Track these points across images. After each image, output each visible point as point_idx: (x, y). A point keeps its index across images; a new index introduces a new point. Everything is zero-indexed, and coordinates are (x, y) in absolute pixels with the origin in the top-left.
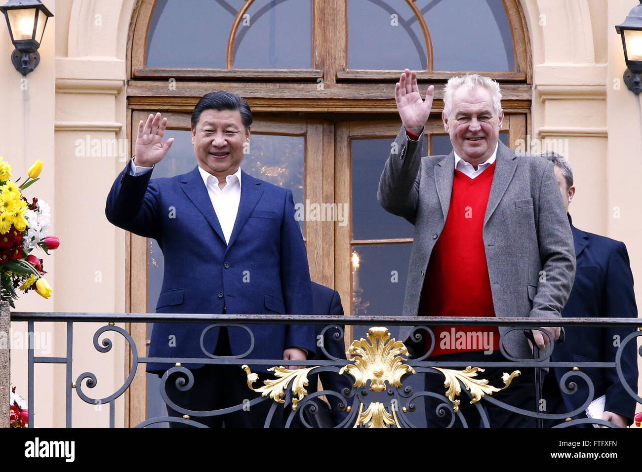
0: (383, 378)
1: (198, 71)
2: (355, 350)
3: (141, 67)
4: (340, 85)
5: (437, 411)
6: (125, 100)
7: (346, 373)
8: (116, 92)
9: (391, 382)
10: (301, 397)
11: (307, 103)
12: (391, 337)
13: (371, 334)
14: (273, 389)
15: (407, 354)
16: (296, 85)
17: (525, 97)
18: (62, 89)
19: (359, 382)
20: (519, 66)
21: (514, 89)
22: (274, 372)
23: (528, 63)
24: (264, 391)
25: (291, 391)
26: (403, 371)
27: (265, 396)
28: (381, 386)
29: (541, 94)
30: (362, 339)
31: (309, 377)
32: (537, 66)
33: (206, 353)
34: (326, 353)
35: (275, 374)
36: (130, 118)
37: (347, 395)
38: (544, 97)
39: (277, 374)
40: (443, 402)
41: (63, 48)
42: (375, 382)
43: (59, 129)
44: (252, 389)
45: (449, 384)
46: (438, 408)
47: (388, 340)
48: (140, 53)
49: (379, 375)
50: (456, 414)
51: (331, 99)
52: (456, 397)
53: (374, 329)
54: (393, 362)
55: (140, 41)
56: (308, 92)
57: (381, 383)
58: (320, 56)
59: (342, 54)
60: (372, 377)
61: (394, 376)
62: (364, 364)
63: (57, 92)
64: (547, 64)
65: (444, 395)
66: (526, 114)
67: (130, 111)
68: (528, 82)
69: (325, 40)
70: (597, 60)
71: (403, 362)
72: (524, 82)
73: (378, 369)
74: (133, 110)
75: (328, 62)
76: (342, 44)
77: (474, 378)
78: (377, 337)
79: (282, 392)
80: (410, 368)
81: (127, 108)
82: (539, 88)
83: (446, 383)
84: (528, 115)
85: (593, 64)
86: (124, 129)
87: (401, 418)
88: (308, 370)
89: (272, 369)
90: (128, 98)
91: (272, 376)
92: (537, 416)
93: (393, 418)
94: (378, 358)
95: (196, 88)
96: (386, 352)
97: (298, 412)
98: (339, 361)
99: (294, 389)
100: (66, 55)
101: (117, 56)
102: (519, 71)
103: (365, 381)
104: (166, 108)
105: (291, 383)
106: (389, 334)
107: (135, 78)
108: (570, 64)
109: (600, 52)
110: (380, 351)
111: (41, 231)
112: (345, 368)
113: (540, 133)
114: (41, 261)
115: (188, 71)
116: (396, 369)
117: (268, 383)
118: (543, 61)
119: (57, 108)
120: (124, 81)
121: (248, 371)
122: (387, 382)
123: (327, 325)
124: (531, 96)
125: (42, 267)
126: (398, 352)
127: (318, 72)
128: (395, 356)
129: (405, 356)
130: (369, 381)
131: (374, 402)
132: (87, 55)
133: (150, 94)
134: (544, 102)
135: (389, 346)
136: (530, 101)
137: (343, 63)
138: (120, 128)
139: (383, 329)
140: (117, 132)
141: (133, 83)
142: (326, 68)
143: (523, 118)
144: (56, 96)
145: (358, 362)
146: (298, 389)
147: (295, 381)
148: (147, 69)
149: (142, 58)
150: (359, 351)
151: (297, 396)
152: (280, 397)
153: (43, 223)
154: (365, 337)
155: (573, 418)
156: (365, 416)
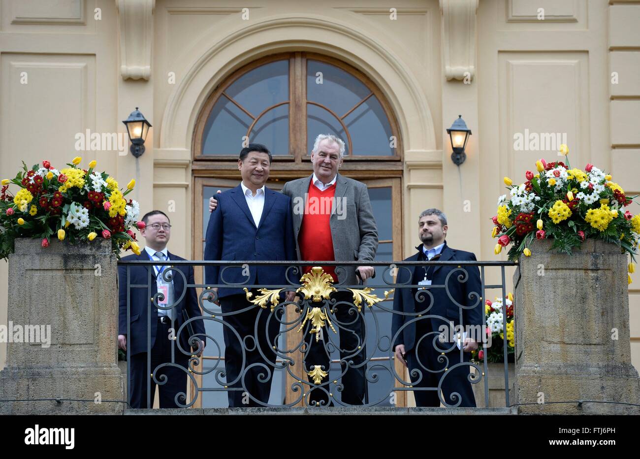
0: (320, 294)
1: (229, 157)
2: (304, 279)
3: (199, 155)
4: (303, 163)
5: (349, 312)
6: (190, 172)
7: (300, 292)
8: (185, 167)
9: (324, 296)
10: (276, 305)
11: (287, 172)
12: (324, 272)
13: (313, 271)
14: (261, 301)
15: (333, 281)
16: (280, 164)
17: (400, 168)
18: (158, 165)
19: (307, 297)
20: (397, 153)
21: (395, 165)
22: (261, 292)
23: (402, 151)
24: (255, 302)
25: (270, 302)
26: (331, 291)
27: (256, 305)
28: (319, 299)
29: (408, 166)
30: (308, 273)
31: (279, 294)
32: (406, 152)
33: (224, 282)
34: (289, 281)
35: (262, 293)
36: (193, 181)
37: (300, 303)
38: (410, 168)
39: (262, 292)
40: (352, 307)
41: (158, 144)
42: (315, 296)
43: (156, 186)
44: (249, 301)
45: (355, 297)
46: (350, 310)
47: (322, 274)
48: (199, 147)
49: (318, 292)
50: (359, 313)
51: (299, 170)
52: (359, 304)
53: (315, 268)
54: (325, 286)
55: (199, 141)
56: (287, 167)
57: (318, 297)
58: (293, 148)
59: (305, 147)
60: (314, 294)
61: (326, 293)
62: (310, 287)
63: (154, 167)
64: (411, 150)
65: (353, 303)
66: (400, 178)
67: (193, 178)
68: (402, 160)
69: (296, 140)
70: (437, 148)
71: (331, 286)
72: (399, 161)
73: (317, 290)
74: (195, 177)
75: (297, 151)
76: (304, 141)
77: (369, 294)
78: (317, 273)
79: (265, 302)
80: (335, 289)
81: (192, 176)
82: (407, 163)
83: (354, 296)
84: (402, 178)
85: (435, 150)
86: (190, 186)
87: (330, 316)
88: (279, 290)
89: (260, 290)
90: (193, 170)
91: (260, 294)
92: (403, 314)
93: (325, 316)
94: (317, 284)
95: (228, 165)
96: (322, 280)
97: (274, 313)
98: (296, 285)
99: (272, 301)
100: (159, 147)
101: (186, 148)
102: (397, 155)
103: (310, 296)
104: (212, 175)
105: (270, 297)
106: (323, 270)
107: (196, 160)
108: (423, 150)
109: (439, 144)
110: (318, 280)
111: (134, 217)
112: (299, 289)
113: (408, 186)
114: (135, 234)
115: (224, 157)
116: (327, 289)
117: (258, 298)
118: (409, 149)
119: (155, 175)
120: (190, 161)
121: (247, 291)
122: (322, 296)
123: (289, 266)
124: (403, 167)
125: (135, 237)
126: (328, 280)
127: (292, 157)
128: (326, 283)
129: (331, 283)
130: (312, 296)
131: (315, 307)
132: (170, 147)
133: (204, 168)
134: (410, 170)
135: (323, 278)
136: (402, 171)
137: (305, 152)
138: (188, 185)
139: (320, 268)
140: (186, 187)
141: (195, 163)
142: (296, 155)
143: (399, 179)
144: (154, 169)
145: (306, 285)
146: (274, 301)
147: (273, 296)
148: (202, 155)
149: (199, 150)
150: (307, 280)
151: (273, 304)
152: (264, 305)
153: (135, 213)
154: (310, 272)
155: (422, 315)
156: (311, 315)
